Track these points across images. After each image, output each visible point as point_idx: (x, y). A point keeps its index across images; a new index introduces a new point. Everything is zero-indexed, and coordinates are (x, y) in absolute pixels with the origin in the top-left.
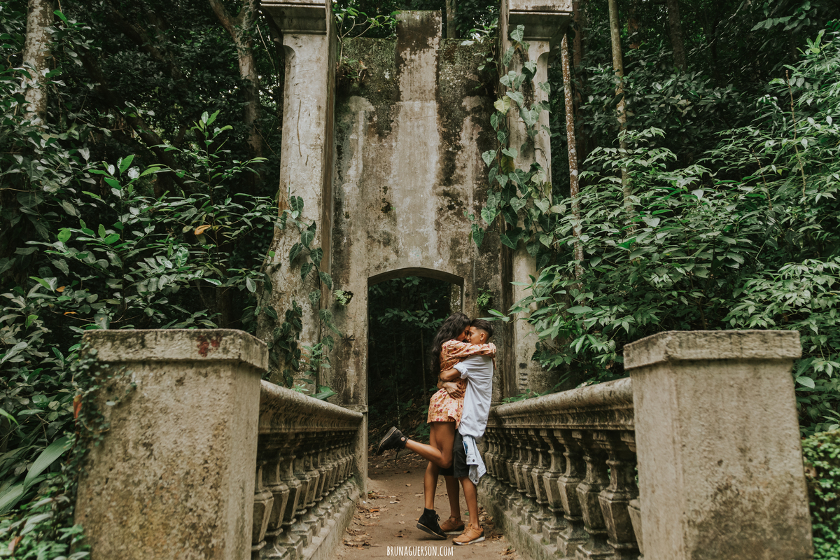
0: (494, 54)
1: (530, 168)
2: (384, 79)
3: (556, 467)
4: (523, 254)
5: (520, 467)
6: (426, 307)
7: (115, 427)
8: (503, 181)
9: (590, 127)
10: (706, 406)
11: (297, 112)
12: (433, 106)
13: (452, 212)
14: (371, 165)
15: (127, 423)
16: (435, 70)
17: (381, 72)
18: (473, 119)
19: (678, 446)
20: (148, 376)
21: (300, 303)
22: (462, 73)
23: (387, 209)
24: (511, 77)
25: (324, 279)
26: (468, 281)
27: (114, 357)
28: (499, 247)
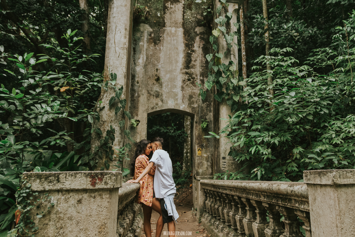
0: (211, 7)
1: (228, 63)
2: (158, 16)
3: (250, 216)
4: (225, 104)
5: (228, 213)
6: (173, 125)
7: (41, 229)
8: (216, 69)
9: (253, 43)
10: (352, 208)
11: (115, 31)
12: (181, 31)
13: (190, 82)
14: (150, 58)
15: (48, 226)
16: (182, 13)
17: (156, 12)
18: (200, 38)
19: (339, 229)
20: (61, 199)
21: (114, 127)
22: (195, 15)
23: (158, 79)
24: (220, 19)
25: (127, 115)
26: (197, 116)
27: (41, 188)
28: (212, 100)
